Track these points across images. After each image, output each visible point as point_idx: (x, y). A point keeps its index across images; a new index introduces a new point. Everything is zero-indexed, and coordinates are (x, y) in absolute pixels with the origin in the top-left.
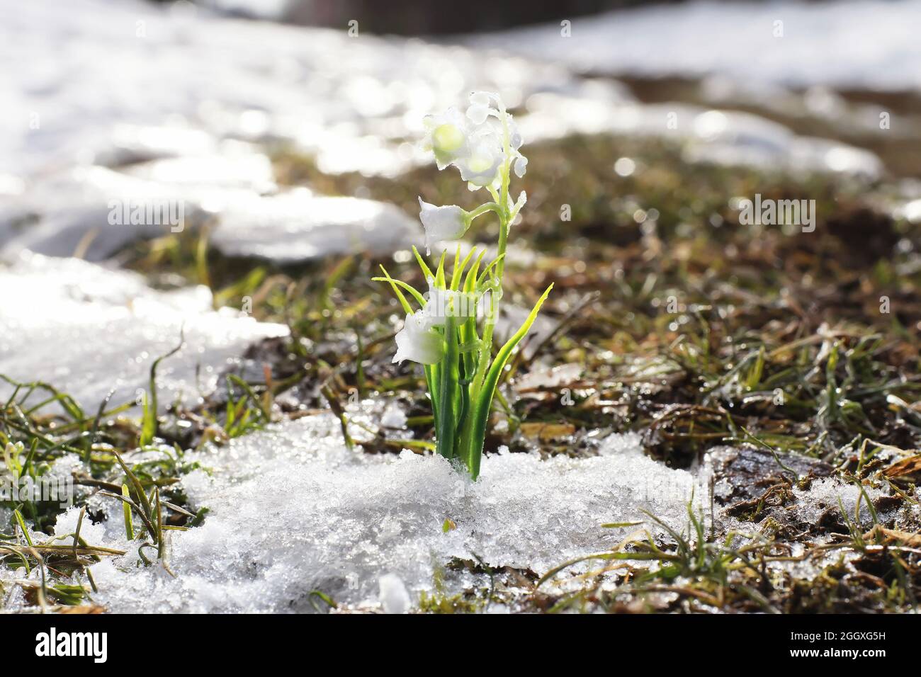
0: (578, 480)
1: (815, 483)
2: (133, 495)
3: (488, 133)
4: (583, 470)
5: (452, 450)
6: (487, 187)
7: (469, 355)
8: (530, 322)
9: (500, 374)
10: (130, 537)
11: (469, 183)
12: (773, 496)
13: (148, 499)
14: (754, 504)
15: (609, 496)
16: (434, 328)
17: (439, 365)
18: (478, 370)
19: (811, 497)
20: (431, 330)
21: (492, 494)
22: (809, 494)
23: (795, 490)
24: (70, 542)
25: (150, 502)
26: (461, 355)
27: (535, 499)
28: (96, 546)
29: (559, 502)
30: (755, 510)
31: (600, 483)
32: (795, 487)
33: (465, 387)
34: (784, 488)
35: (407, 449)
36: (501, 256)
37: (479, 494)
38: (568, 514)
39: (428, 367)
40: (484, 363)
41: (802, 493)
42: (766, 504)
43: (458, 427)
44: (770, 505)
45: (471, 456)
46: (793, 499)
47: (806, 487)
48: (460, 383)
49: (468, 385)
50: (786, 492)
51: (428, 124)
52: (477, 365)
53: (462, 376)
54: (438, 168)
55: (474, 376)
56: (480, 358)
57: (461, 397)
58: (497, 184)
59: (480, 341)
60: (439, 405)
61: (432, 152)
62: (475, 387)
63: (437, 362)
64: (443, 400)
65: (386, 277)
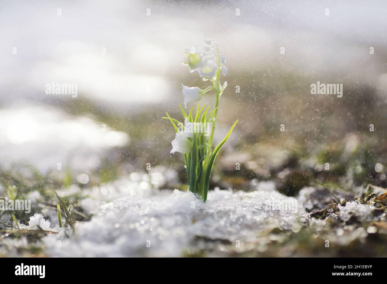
0: (248, 202)
1: (348, 203)
2: (62, 208)
3: (211, 57)
4: (250, 198)
5: (195, 189)
6: (210, 80)
7: (203, 150)
8: (228, 136)
9: (215, 158)
10: (61, 226)
11: (203, 78)
12: (330, 208)
13: (68, 210)
14: (322, 212)
15: (261, 209)
16: (188, 138)
18: (206, 156)
19: (346, 209)
20: (187, 139)
21: (212, 208)
22: (345, 208)
23: (339, 206)
24: (36, 228)
25: (69, 212)
26: (199, 150)
28: (47, 230)
29: (240, 211)
30: (322, 214)
31: (257, 203)
32: (339, 205)
33: (201, 163)
34: (335, 205)
35: (177, 189)
36: (216, 108)
37: (206, 208)
38: (244, 217)
39: (185, 155)
40: (209, 153)
41: (342, 207)
42: (327, 212)
43: (198, 180)
44: (329, 212)
45: (203, 192)
46: (338, 210)
47: (344, 205)
48: (198, 161)
49: (202, 162)
50: (335, 207)
51: (186, 53)
52: (206, 154)
53: (200, 158)
54: (190, 72)
55: (205, 159)
56: (207, 151)
57: (199, 167)
58: (215, 78)
59: (207, 144)
60: (190, 171)
61: (187, 65)
62: (205, 163)
63: (189, 153)
64: (192, 169)
65: (168, 117)
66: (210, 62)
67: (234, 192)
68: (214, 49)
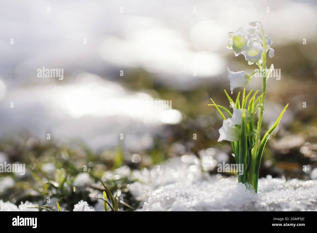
3: (256, 39)
5: (245, 179)
6: (256, 63)
7: (251, 137)
8: (278, 121)
9: (265, 145)
11: (249, 62)
16: (236, 125)
17: (238, 142)
18: (255, 143)
20: (234, 127)
26: (248, 137)
27: (283, 203)
33: (250, 151)
36: (264, 93)
39: (233, 143)
40: (258, 141)
43: (247, 169)
45: (253, 181)
48: (248, 150)
51: (230, 36)
52: (255, 141)
53: (249, 146)
54: (235, 56)
55: (254, 147)
56: (256, 138)
57: (248, 155)
58: (261, 62)
59: (256, 131)
60: (239, 160)
61: (232, 48)
62: (254, 150)
63: (237, 141)
64: (241, 157)
65: (213, 104)
66: (255, 44)
67: (287, 180)
68: (259, 31)
